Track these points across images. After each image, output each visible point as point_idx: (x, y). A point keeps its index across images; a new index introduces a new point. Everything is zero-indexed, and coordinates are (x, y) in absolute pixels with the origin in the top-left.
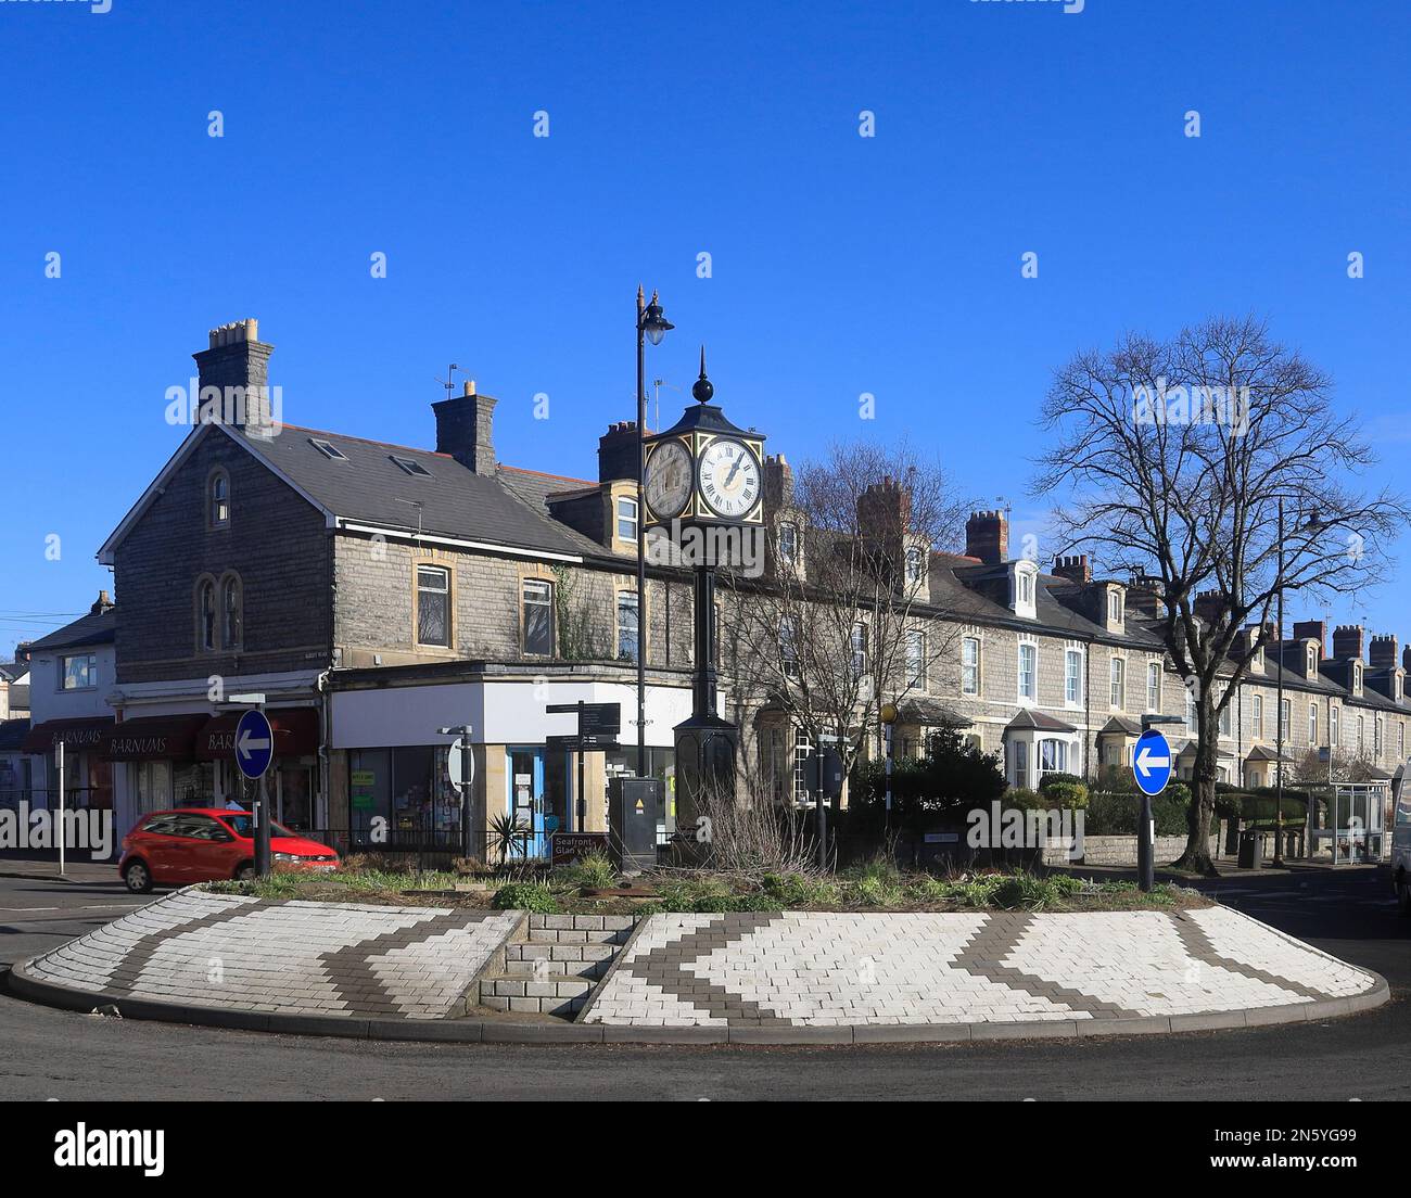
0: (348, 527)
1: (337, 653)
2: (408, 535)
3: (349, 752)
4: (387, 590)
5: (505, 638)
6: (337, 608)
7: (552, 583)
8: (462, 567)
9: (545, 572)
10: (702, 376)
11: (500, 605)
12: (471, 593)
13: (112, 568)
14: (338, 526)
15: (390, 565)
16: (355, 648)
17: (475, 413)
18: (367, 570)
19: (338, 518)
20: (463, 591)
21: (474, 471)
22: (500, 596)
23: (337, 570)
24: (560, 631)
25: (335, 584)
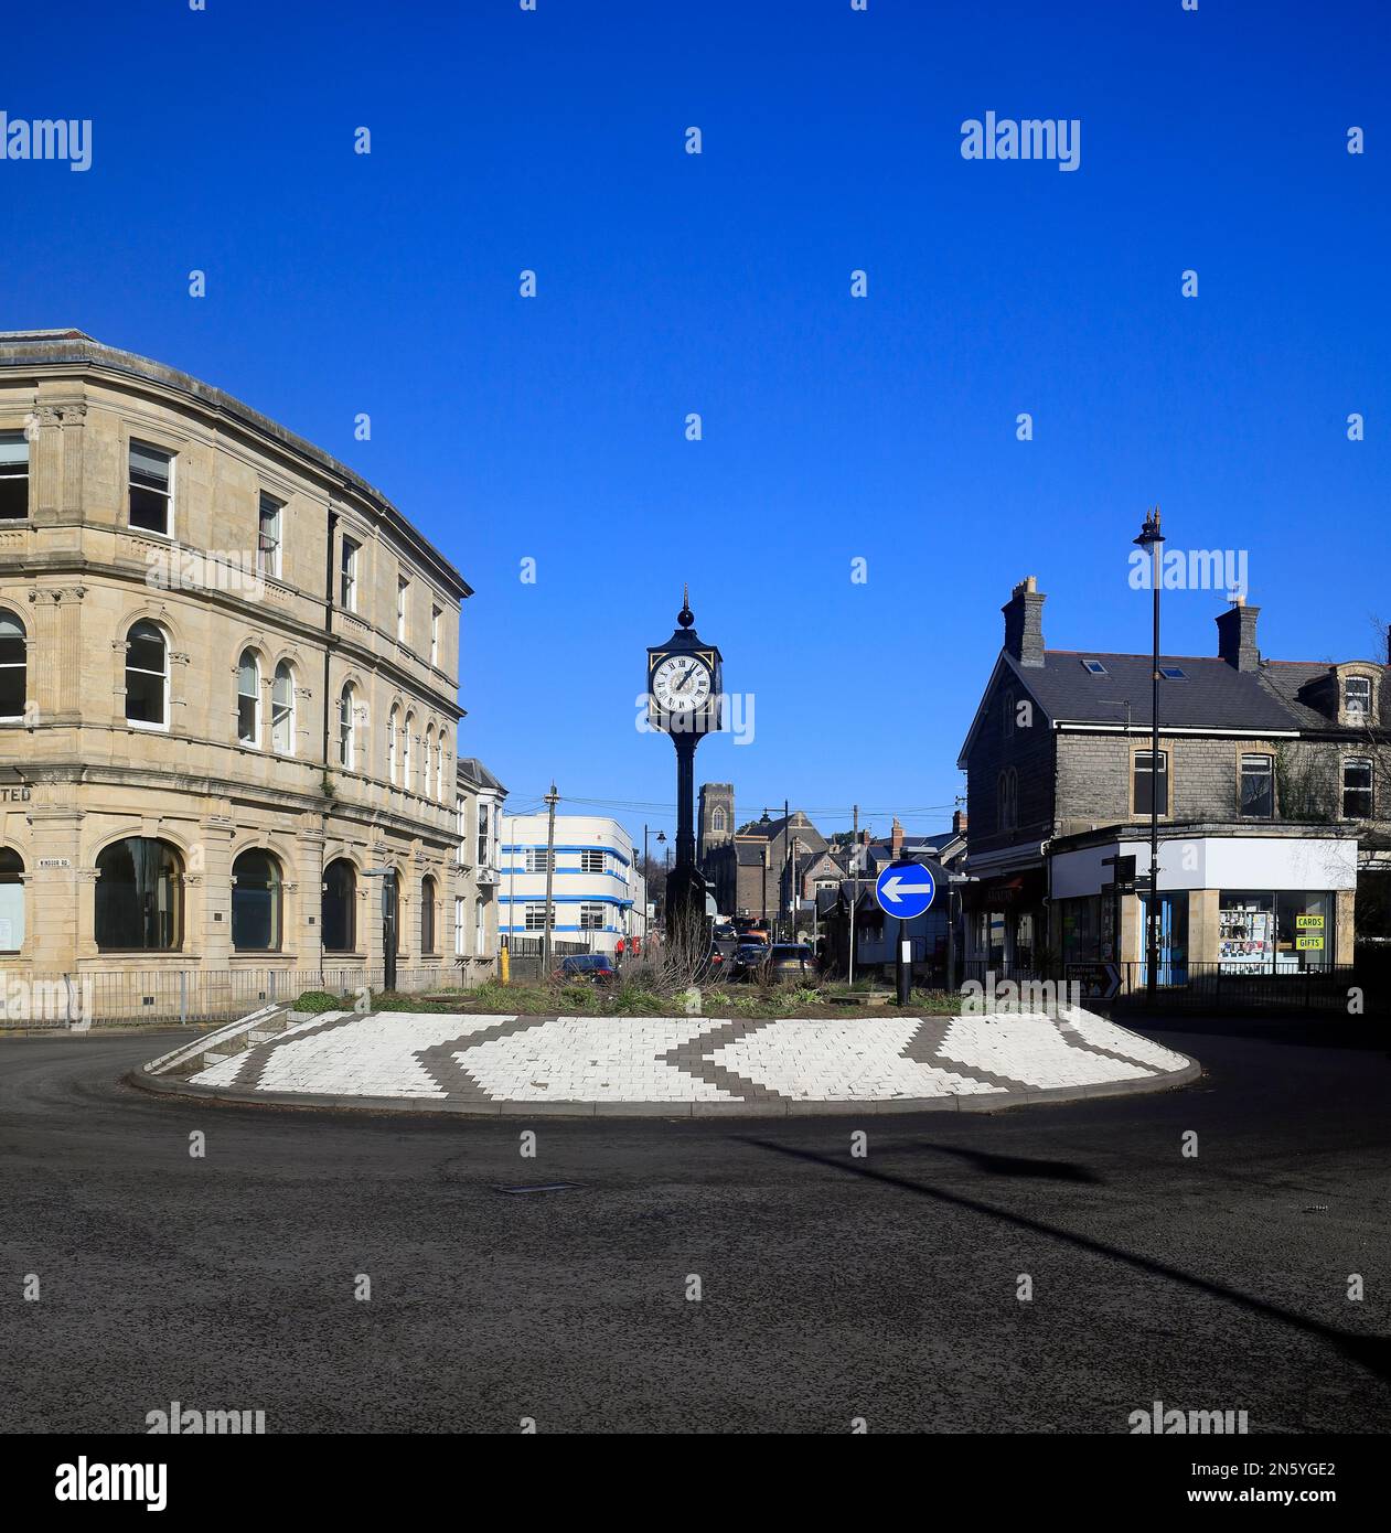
0: (1063, 727)
1: (1058, 825)
2: (1122, 729)
3: (1063, 902)
4: (1105, 773)
5: (1223, 805)
6: (1058, 790)
7: (1272, 756)
8: (1177, 749)
9: (1268, 748)
10: (686, 608)
11: (1217, 777)
12: (1187, 770)
13: (966, 771)
14: (1055, 727)
15: (1108, 754)
16: (1074, 820)
17: (1239, 620)
18: (1087, 759)
19: (1055, 721)
20: (1179, 769)
22: (1217, 770)
23: (1058, 761)
24: (1280, 795)
25: (1057, 772)
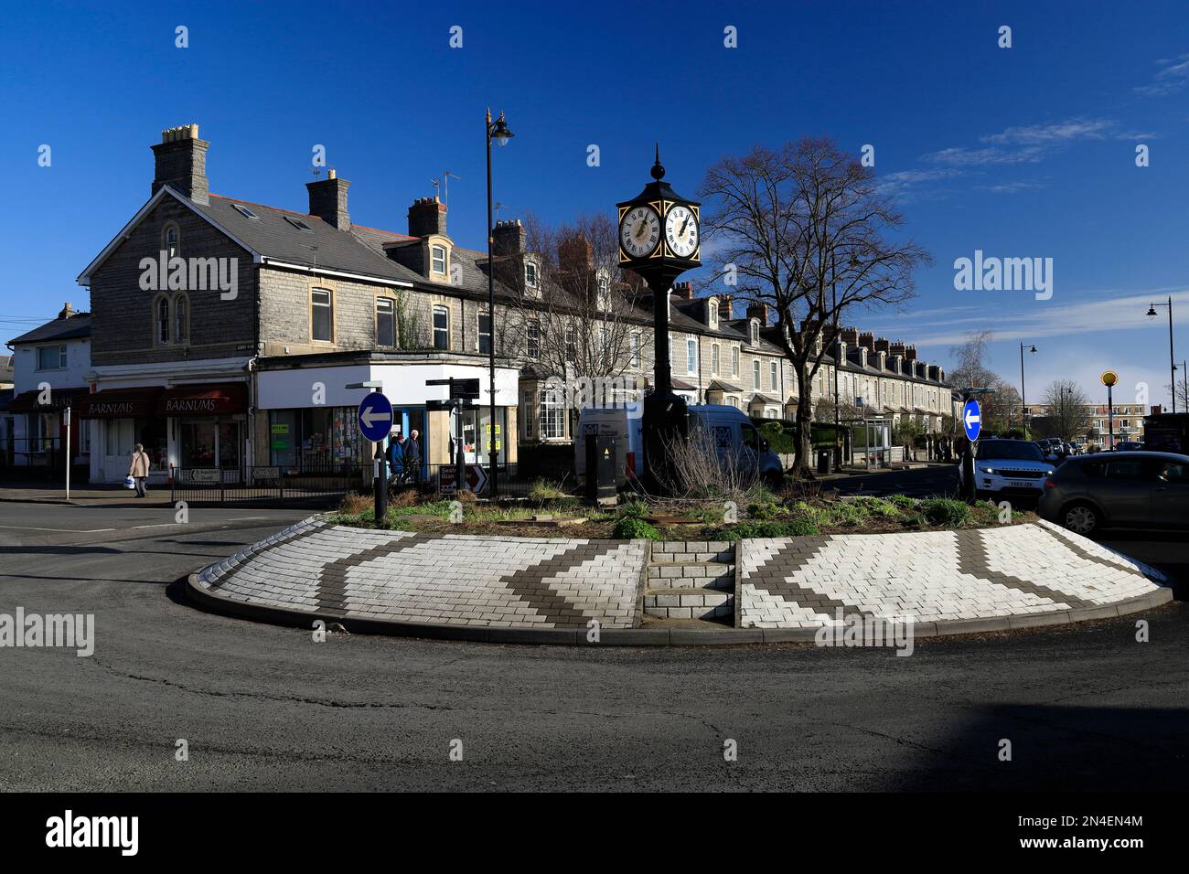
0: (270, 263)
1: (261, 346)
2: (306, 269)
3: (270, 411)
4: (293, 304)
5: (367, 336)
6: (261, 316)
7: (394, 300)
8: (339, 290)
9: (390, 293)
10: (657, 162)
11: (362, 314)
12: (345, 306)
13: (88, 288)
14: (263, 262)
15: (294, 288)
16: (273, 342)
17: (336, 190)
18: (280, 291)
19: (262, 257)
20: (341, 305)
21: (337, 227)
22: (363, 308)
23: (261, 291)
24: (400, 331)
25: (260, 300)
